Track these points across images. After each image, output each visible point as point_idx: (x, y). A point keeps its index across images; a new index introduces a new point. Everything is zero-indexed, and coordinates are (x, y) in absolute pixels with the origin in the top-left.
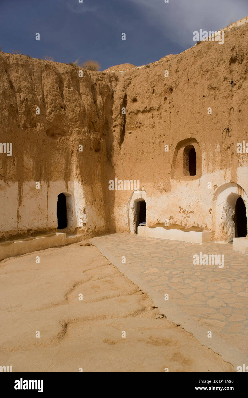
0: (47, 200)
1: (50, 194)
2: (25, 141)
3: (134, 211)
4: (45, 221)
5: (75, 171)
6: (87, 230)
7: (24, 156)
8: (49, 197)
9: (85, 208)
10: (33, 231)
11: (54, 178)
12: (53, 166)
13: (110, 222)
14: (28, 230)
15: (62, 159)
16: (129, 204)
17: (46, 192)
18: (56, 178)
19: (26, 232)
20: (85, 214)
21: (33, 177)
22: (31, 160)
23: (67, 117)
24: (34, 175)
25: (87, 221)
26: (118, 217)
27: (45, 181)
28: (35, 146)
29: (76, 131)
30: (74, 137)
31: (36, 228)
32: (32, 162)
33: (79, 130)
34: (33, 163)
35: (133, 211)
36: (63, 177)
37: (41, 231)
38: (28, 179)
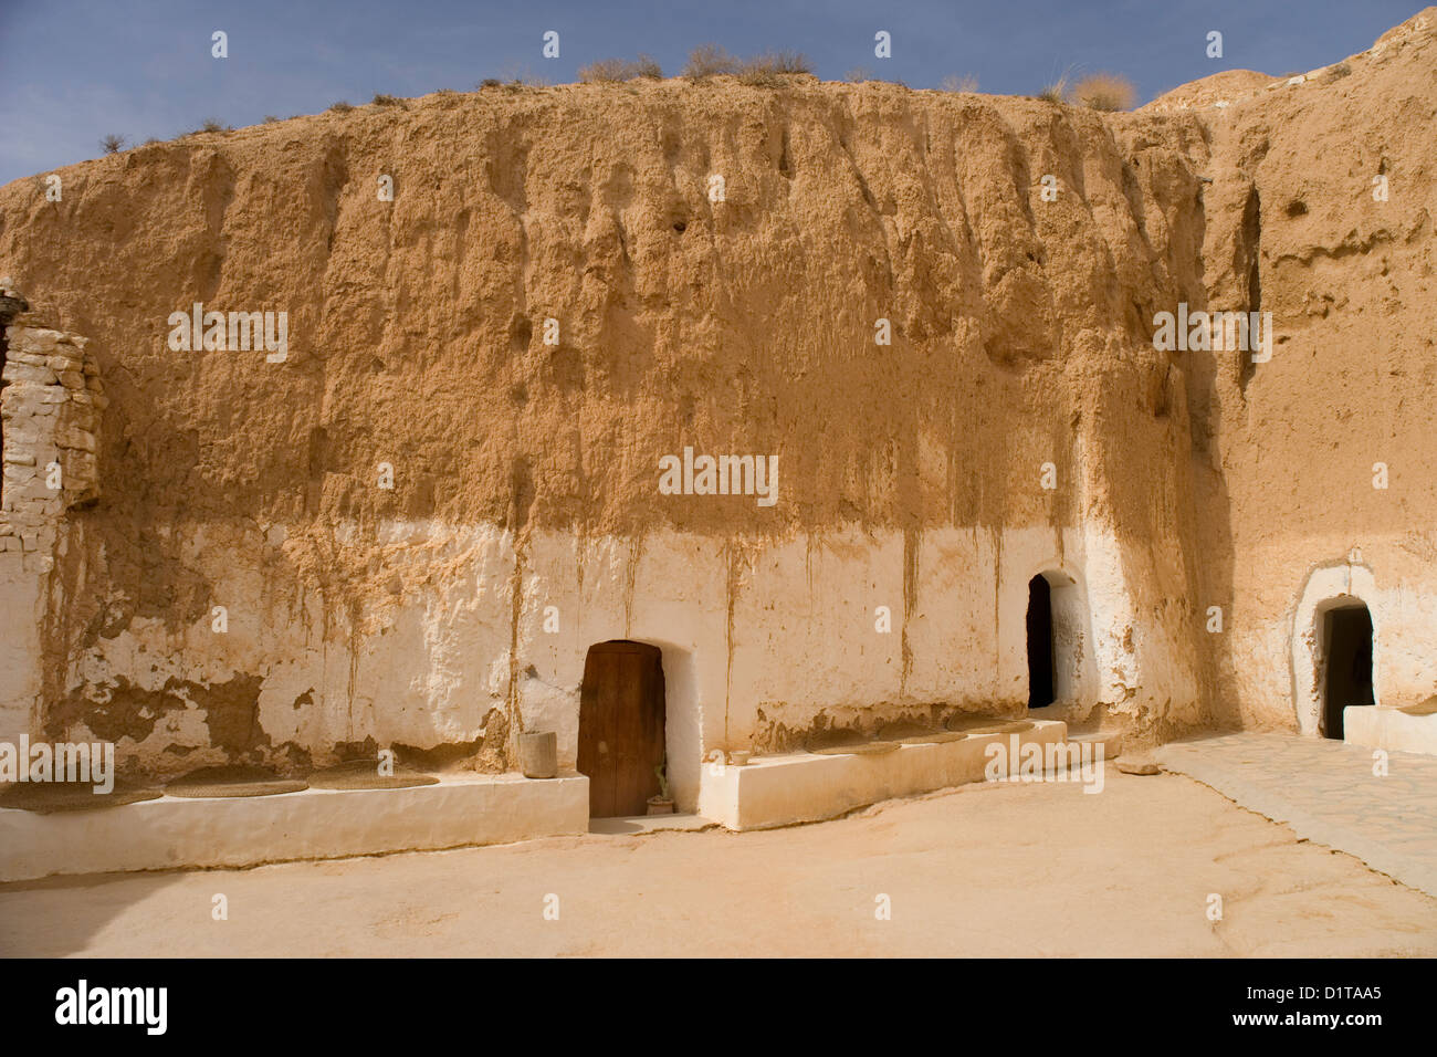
0: (997, 596)
1: (1004, 575)
2: (922, 385)
3: (1313, 647)
4: (992, 675)
5: (1088, 490)
6: (1137, 713)
7: (920, 436)
8: (1001, 585)
9: (1131, 630)
10: (951, 711)
11: (1018, 517)
12: (1013, 474)
13: (1217, 689)
14: (933, 706)
15: (1041, 447)
16: (1294, 618)
17: (991, 569)
18: (1023, 517)
19: (927, 711)
20: (1131, 652)
21: (949, 513)
22: (942, 450)
23: (1052, 289)
24: (953, 506)
25: (1138, 680)
26: (1249, 671)
27: (989, 527)
28: (954, 401)
29: (1087, 342)
30: (1079, 361)
31: (959, 700)
32: (945, 459)
33: (1095, 339)
34: (950, 462)
35: (1310, 648)
36: (1048, 512)
37: (976, 713)
38: (936, 520)
